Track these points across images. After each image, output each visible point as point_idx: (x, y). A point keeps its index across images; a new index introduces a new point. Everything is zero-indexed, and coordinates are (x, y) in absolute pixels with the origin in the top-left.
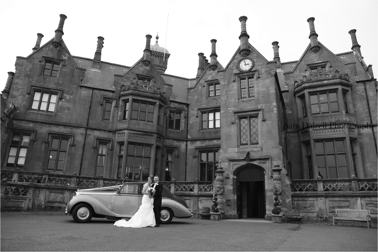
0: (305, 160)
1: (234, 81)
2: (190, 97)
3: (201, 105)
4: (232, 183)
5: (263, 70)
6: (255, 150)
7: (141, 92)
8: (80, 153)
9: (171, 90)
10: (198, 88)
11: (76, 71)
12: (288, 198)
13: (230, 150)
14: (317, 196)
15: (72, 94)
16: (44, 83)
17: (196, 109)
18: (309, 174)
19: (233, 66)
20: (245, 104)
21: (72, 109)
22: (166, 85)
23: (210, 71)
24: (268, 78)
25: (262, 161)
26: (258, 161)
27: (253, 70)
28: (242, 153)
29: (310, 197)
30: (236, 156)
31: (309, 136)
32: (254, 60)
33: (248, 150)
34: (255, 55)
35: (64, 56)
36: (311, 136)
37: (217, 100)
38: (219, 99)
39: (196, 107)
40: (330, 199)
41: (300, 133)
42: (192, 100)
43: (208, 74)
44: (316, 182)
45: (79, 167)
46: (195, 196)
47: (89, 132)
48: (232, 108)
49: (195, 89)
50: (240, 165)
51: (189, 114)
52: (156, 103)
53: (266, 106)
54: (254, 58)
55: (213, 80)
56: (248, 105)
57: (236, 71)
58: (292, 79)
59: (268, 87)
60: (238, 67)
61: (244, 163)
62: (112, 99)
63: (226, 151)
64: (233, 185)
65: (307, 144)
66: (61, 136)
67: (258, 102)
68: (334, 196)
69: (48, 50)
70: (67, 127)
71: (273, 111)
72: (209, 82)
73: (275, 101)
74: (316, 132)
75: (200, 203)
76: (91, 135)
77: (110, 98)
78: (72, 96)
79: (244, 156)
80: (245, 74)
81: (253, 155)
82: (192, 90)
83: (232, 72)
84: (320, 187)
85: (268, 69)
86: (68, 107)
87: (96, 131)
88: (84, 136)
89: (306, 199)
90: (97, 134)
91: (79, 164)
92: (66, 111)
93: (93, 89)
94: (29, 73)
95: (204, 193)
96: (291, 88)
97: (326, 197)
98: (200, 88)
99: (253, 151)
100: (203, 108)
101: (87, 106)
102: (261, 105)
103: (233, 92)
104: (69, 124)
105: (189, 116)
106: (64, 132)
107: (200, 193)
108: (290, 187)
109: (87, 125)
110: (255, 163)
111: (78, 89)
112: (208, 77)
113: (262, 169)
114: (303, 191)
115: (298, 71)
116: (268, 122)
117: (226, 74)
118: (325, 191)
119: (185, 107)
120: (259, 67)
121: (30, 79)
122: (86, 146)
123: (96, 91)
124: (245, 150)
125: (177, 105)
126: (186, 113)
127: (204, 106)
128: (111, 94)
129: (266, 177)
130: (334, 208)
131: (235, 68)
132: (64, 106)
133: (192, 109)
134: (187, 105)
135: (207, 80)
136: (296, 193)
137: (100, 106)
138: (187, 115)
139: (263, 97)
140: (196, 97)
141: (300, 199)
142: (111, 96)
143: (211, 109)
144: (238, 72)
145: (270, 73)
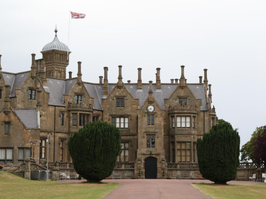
0: (171, 151)
1: (145, 116)
2: (104, 105)
3: (112, 112)
4: (143, 164)
5: (159, 113)
6: (154, 150)
7: (83, 108)
8: (53, 147)
9: (93, 101)
10: (109, 100)
11: (45, 95)
12: (166, 171)
13: (142, 149)
14: (177, 170)
15: (45, 111)
16: (31, 105)
17: (108, 114)
18: (173, 158)
19: (144, 108)
20: (150, 129)
21: (46, 120)
22: (91, 98)
23: (118, 89)
24: (161, 117)
25: (156, 155)
26: (155, 155)
27: (154, 112)
28: (148, 151)
29: (174, 170)
30: (145, 153)
31: (175, 139)
32: (155, 107)
33: (151, 150)
34: (156, 104)
35: (38, 85)
36: (176, 140)
37: (123, 111)
38: (124, 110)
39: (108, 113)
40: (182, 171)
41: (170, 137)
42: (105, 108)
43: (116, 90)
44: (177, 164)
45: (53, 156)
46: (123, 170)
47: (56, 134)
48: (143, 130)
49: (107, 100)
50: (147, 157)
51: (103, 117)
52: (90, 114)
53: (159, 131)
54: (155, 106)
55: (120, 96)
56: (151, 129)
57: (146, 111)
58: (168, 103)
59: (160, 122)
60: (147, 109)
61: (149, 156)
62: (65, 112)
63: (140, 150)
64: (143, 165)
65: (173, 143)
66: (43, 138)
67: (156, 129)
68: (183, 170)
69: (30, 81)
70: (45, 132)
71: (162, 133)
72: (117, 97)
73: (163, 129)
74: (178, 138)
75: (125, 173)
76: (57, 136)
77: (63, 112)
78: (45, 112)
79: (149, 153)
80: (150, 113)
81: (153, 153)
82: (105, 101)
83: (144, 111)
84: (178, 166)
85: (161, 113)
86: (44, 120)
87: (59, 134)
88: (54, 137)
89: (172, 171)
90: (59, 135)
91: (53, 154)
92: (44, 122)
93: (55, 106)
94: (23, 99)
95: (127, 168)
96: (167, 109)
97: (180, 170)
98: (111, 100)
99: (153, 151)
100: (113, 114)
101: (53, 118)
102: (157, 130)
103: (144, 122)
104: (46, 130)
105: (103, 119)
106: (45, 135)
107: (125, 168)
108: (167, 166)
109: (55, 130)
110: (153, 156)
111: (47, 107)
112: (116, 93)
113: (156, 159)
114: (171, 168)
115: (172, 99)
116: (160, 138)
117: (141, 111)
118: (180, 168)
119: (101, 112)
120: (157, 111)
121: (24, 103)
122: (55, 143)
123: (56, 107)
124: (149, 150)
125: (97, 112)
126: (102, 116)
127: (114, 113)
128: (64, 108)
129: (158, 162)
130: (183, 174)
131: (145, 109)
132: (43, 119)
133: (106, 115)
134: (102, 111)
135: (115, 95)
136: (169, 168)
137: (59, 117)
138: (102, 118)
139: (158, 126)
140: (108, 106)
141: (170, 171)
142: (64, 110)
143: (119, 116)
144: (147, 112)
145: (162, 115)
